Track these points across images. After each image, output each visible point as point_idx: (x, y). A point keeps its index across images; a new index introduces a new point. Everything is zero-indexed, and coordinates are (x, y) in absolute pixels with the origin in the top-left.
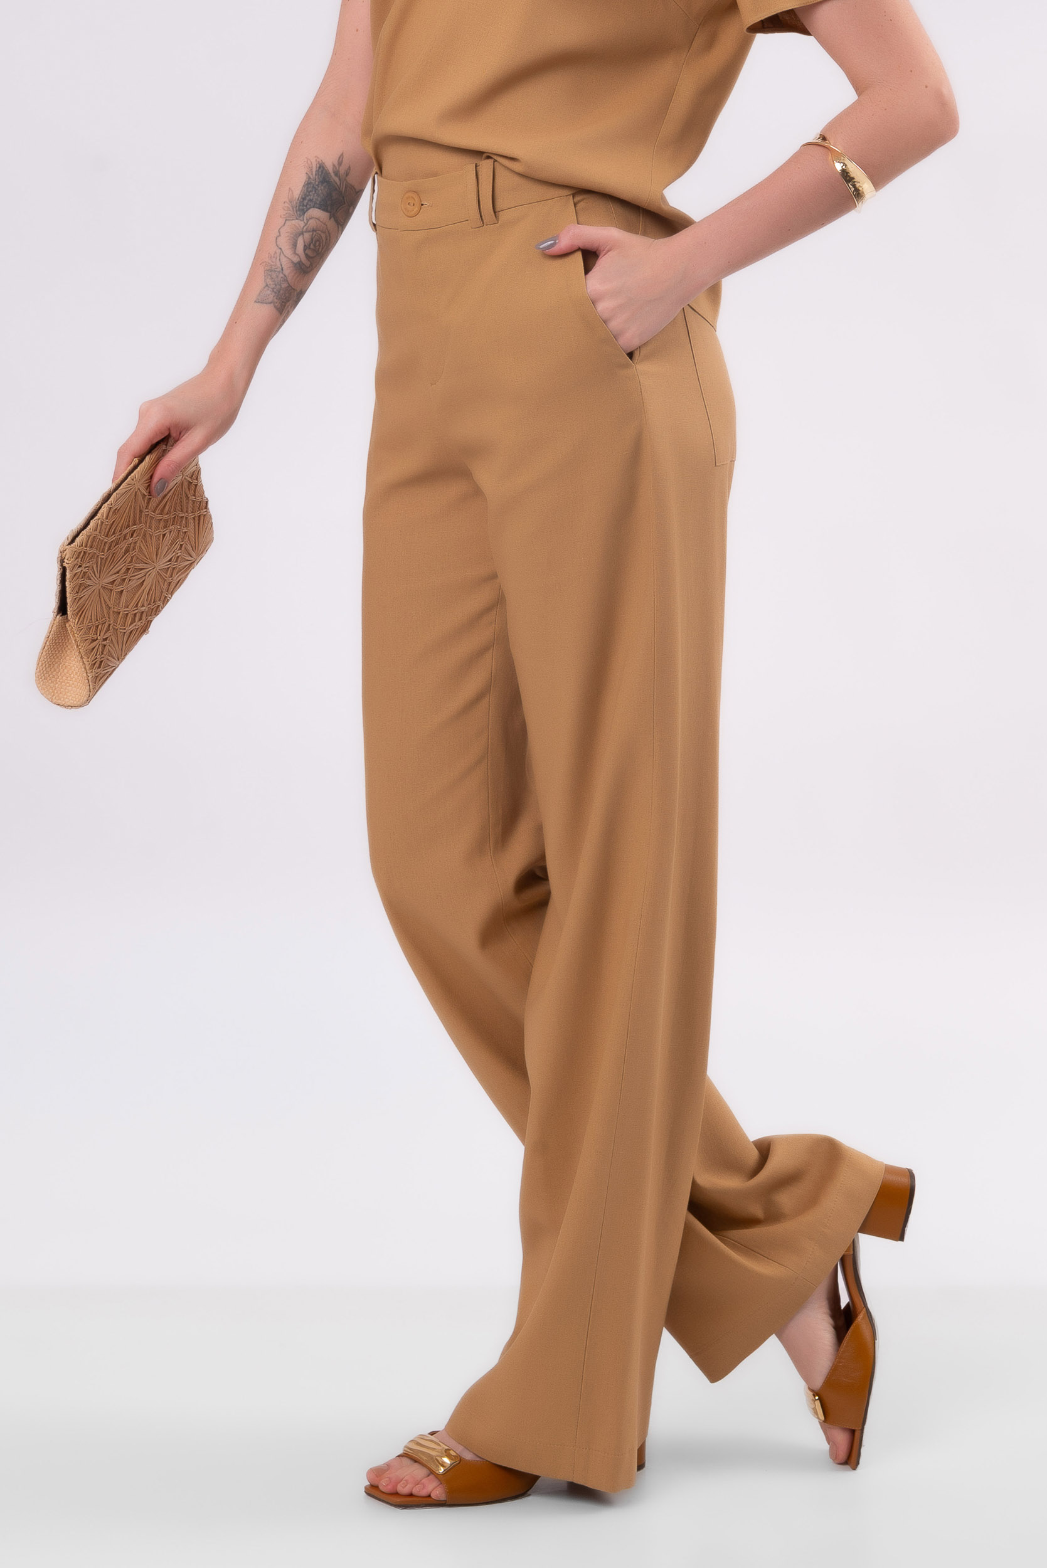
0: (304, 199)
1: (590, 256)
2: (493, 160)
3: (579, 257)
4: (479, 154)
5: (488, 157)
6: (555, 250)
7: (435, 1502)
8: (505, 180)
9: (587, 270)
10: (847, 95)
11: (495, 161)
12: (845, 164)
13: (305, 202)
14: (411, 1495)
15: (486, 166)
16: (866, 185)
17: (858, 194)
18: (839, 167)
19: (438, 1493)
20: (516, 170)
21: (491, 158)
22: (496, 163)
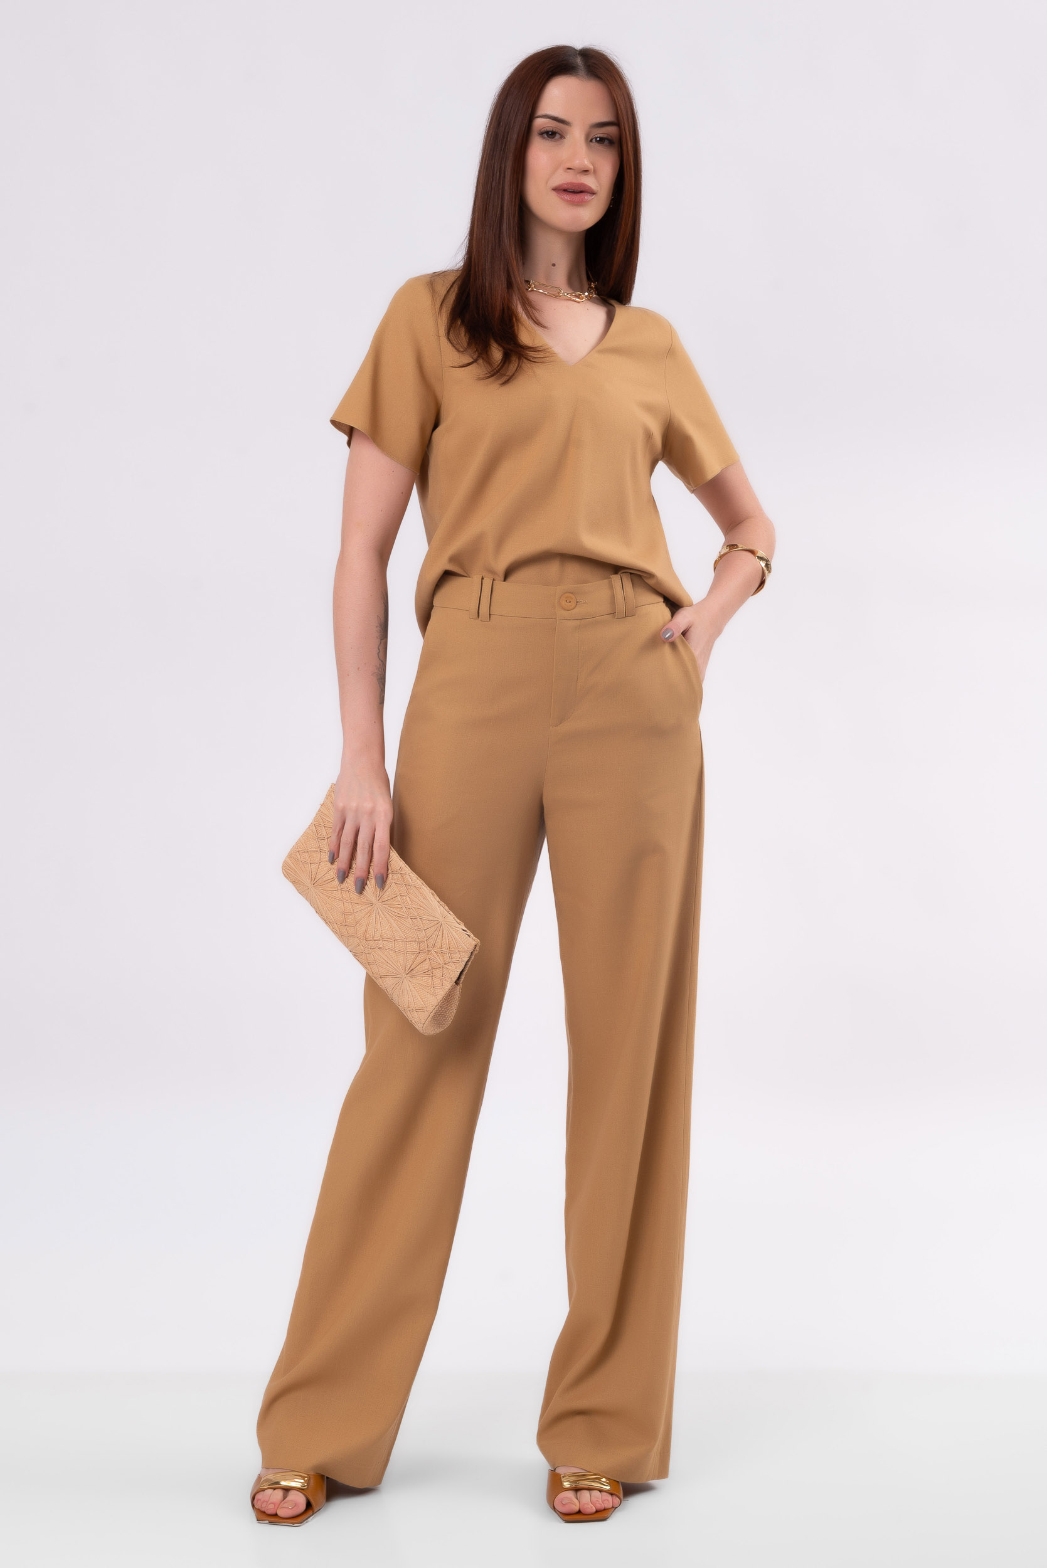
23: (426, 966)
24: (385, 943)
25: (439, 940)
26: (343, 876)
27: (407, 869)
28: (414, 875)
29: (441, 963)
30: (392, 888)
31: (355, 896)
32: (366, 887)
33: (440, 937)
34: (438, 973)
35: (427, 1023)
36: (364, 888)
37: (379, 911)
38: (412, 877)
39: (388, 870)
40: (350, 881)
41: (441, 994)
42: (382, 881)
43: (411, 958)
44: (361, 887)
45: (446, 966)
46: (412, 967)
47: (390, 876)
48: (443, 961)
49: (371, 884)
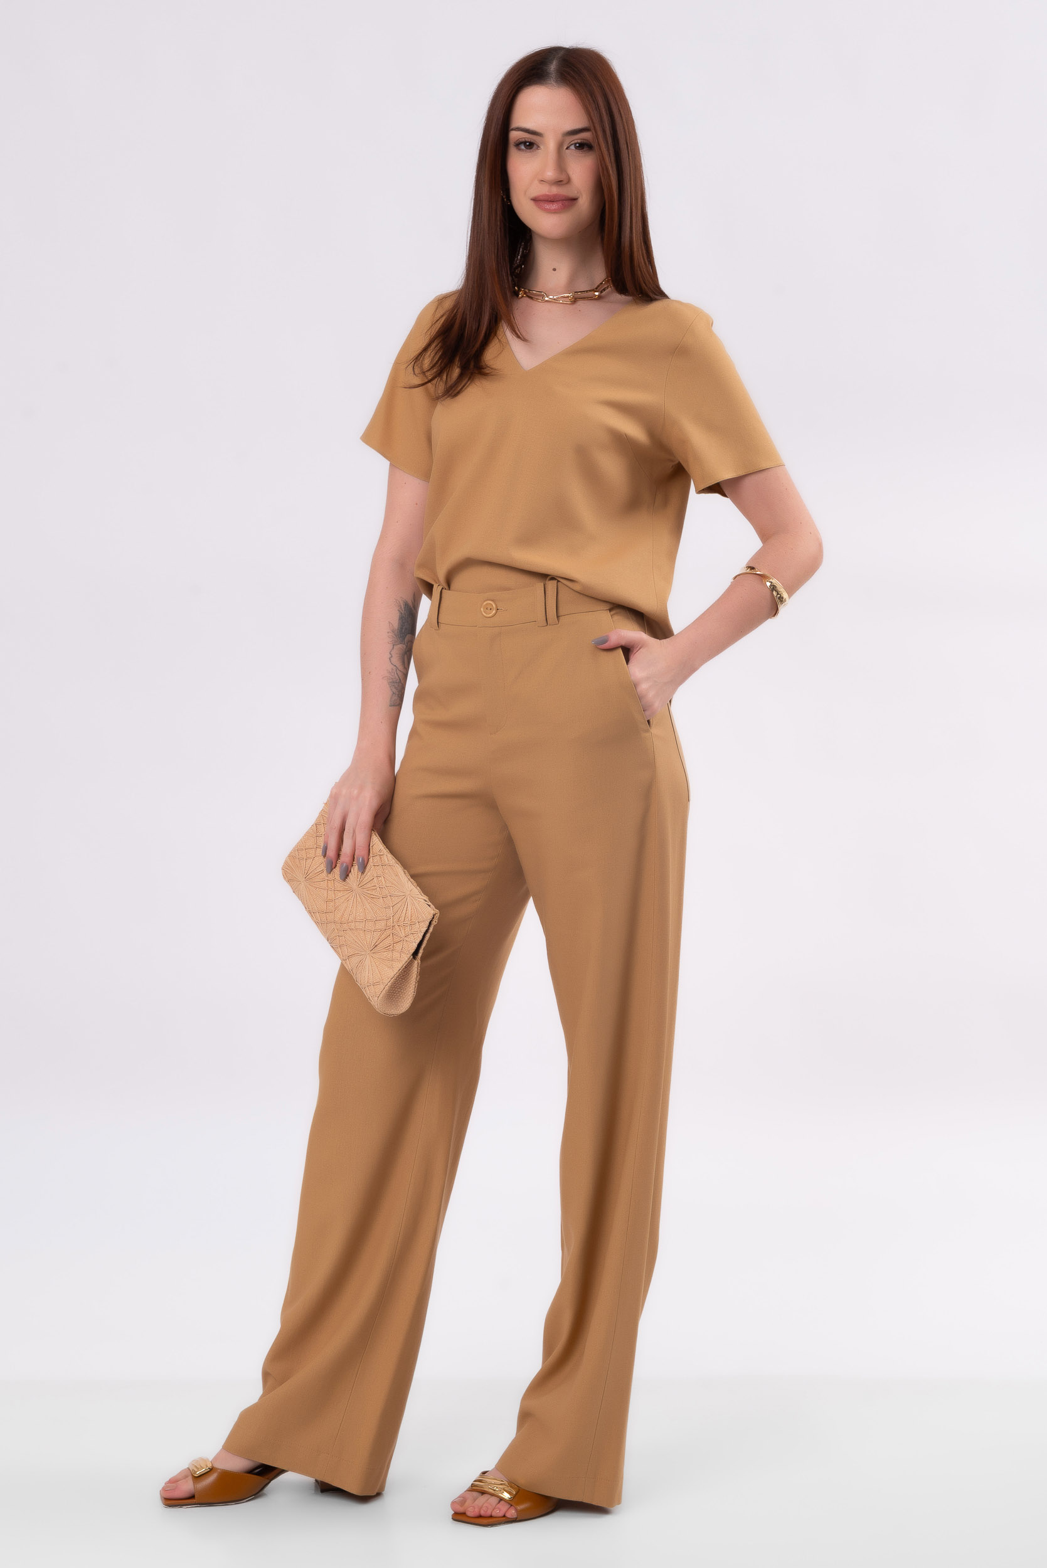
0: (402, 628)
1: (627, 651)
2: (556, 581)
3: (620, 651)
4: (544, 577)
5: (553, 578)
6: (606, 646)
7: (510, 1520)
8: (565, 594)
9: (627, 661)
10: (755, 544)
11: (558, 581)
12: (771, 582)
13: (403, 630)
14: (491, 1517)
15: (551, 585)
16: (785, 595)
17: (781, 599)
18: (768, 584)
19: (512, 1513)
20: (574, 588)
21: (556, 579)
22: (559, 583)
23: (389, 941)
24: (357, 924)
25: (403, 915)
26: (331, 867)
27: (385, 851)
28: (390, 856)
29: (402, 936)
30: (371, 870)
31: (339, 884)
32: (350, 875)
33: (404, 911)
34: (398, 947)
35: (381, 996)
36: (348, 875)
37: (358, 896)
38: (388, 858)
39: (369, 855)
40: (337, 871)
41: (398, 966)
42: (363, 868)
43: (377, 935)
44: (346, 875)
45: (407, 939)
46: (377, 944)
47: (371, 860)
48: (404, 935)
49: (355, 870)
